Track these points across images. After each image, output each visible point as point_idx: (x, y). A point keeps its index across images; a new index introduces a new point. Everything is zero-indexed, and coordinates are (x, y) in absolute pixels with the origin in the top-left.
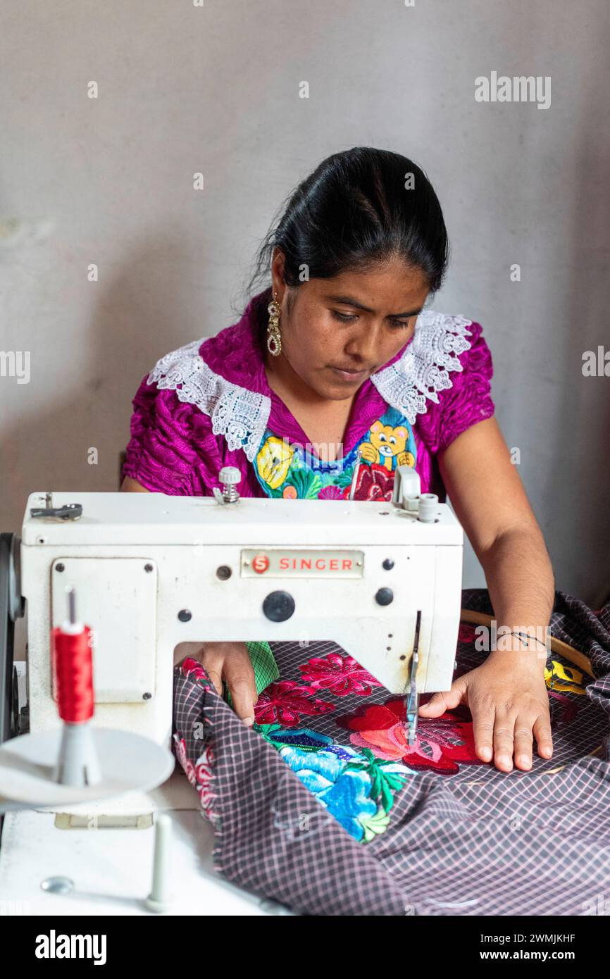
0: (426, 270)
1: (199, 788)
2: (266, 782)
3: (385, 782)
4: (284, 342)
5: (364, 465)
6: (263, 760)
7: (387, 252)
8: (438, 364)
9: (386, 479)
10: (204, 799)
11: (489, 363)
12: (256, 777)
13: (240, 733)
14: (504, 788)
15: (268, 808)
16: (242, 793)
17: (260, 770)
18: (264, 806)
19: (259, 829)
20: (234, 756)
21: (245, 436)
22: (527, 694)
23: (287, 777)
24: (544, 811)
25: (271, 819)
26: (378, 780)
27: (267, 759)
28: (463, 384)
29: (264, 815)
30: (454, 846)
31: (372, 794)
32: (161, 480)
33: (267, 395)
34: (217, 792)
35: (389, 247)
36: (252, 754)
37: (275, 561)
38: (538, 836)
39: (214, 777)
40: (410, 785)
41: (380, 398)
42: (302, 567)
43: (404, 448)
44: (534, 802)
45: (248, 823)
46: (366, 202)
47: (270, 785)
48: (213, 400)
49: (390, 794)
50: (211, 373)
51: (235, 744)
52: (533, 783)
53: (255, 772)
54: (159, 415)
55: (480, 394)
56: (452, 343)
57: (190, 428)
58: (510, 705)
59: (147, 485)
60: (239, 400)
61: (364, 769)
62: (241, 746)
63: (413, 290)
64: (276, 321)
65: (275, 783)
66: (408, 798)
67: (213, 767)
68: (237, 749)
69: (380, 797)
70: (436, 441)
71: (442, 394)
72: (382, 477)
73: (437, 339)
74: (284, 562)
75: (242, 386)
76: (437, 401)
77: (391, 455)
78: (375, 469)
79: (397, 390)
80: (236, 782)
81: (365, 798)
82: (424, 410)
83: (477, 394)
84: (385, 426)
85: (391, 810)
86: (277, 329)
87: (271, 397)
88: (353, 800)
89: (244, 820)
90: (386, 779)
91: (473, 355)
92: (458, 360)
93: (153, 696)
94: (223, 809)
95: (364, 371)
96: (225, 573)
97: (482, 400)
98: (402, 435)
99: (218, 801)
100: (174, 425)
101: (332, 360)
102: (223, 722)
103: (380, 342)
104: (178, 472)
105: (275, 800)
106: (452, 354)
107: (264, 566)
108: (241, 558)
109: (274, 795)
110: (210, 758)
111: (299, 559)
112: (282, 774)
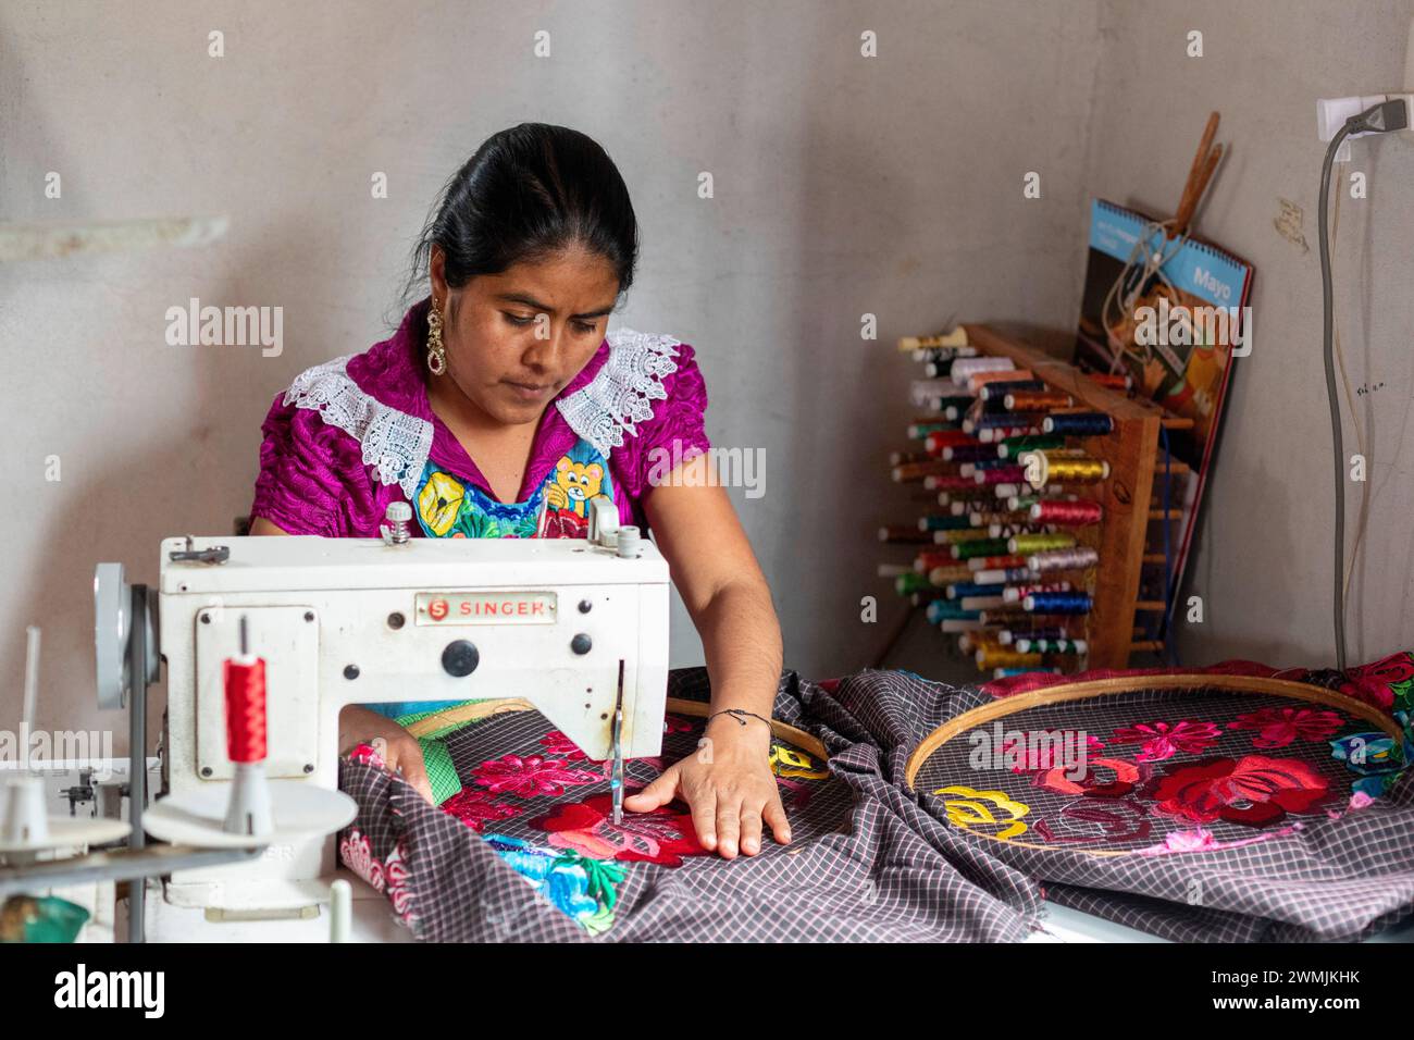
0: (613, 259)
1: (391, 891)
2: (471, 873)
3: (603, 875)
4: (449, 358)
5: (551, 511)
6: (466, 849)
7: (564, 239)
8: (638, 390)
9: (578, 528)
10: (398, 903)
11: (702, 390)
12: (460, 868)
13: (436, 821)
14: (738, 874)
15: (477, 901)
16: (444, 889)
17: (463, 860)
18: (471, 901)
19: (469, 927)
20: (430, 848)
21: (402, 469)
22: (751, 775)
23: (495, 864)
24: (787, 896)
25: (481, 914)
26: (595, 873)
27: (471, 846)
28: (667, 414)
29: (472, 910)
30: (692, 933)
31: (590, 890)
32: (300, 518)
33: (429, 420)
34: (415, 890)
35: (567, 233)
36: (451, 844)
37: (454, 606)
38: (787, 913)
39: (410, 875)
40: (633, 875)
41: (568, 429)
42: (486, 612)
43: (598, 490)
44: (774, 886)
45: (454, 921)
46: (537, 182)
47: (477, 875)
48: (363, 425)
49: (611, 888)
50: (361, 394)
51: (432, 834)
52: (772, 866)
53: (457, 864)
54: (297, 437)
55: (689, 426)
56: (654, 364)
57: (335, 455)
58: (734, 787)
59: (282, 524)
60: (394, 426)
61: (577, 863)
62: (439, 836)
63: (598, 283)
64: (437, 333)
65: (482, 873)
66: (633, 890)
67: (407, 863)
68: (434, 839)
69: (600, 893)
70: (637, 483)
71: (639, 426)
72: (574, 526)
73: (637, 359)
74: (466, 606)
75: (398, 408)
76: (634, 433)
77: (583, 498)
78: (563, 515)
79: (588, 418)
80: (436, 877)
81: (581, 896)
82: (621, 443)
83: (686, 426)
84: (574, 463)
85: (615, 906)
86: (439, 343)
87: (434, 423)
88: (567, 900)
89: (448, 919)
90: (603, 871)
91: (682, 380)
92: (661, 385)
93: (315, 766)
94: (423, 910)
95: (546, 387)
96: (397, 621)
97: (692, 432)
98: (597, 474)
99: (417, 900)
100: (315, 449)
101: (506, 374)
102: (415, 810)
103: (563, 350)
104: (322, 507)
105: (484, 892)
106: (655, 377)
107: (442, 612)
108: (415, 603)
109: (483, 887)
110: (403, 854)
111: (483, 602)
112: (490, 862)
